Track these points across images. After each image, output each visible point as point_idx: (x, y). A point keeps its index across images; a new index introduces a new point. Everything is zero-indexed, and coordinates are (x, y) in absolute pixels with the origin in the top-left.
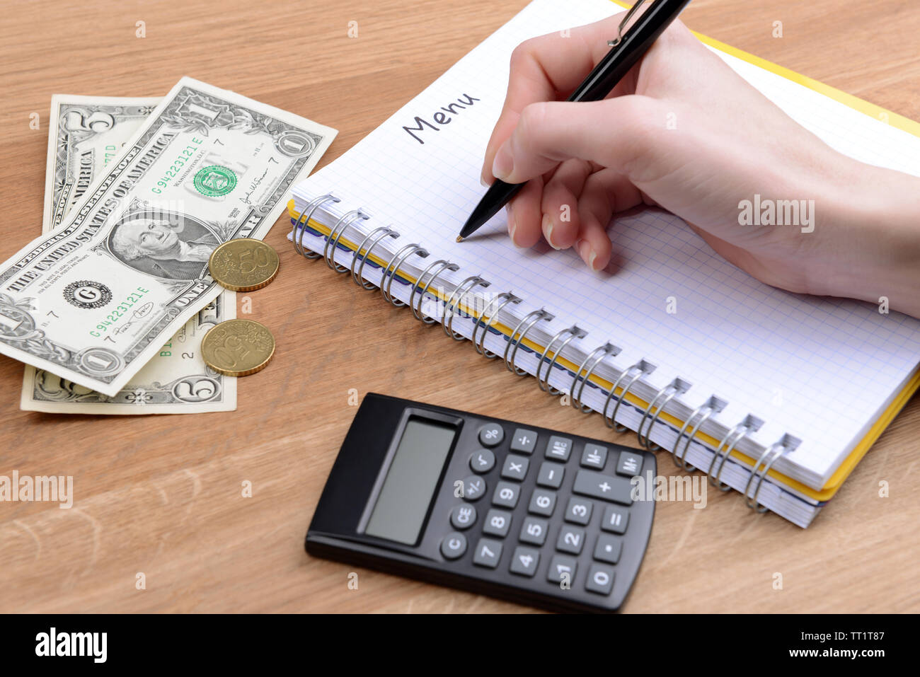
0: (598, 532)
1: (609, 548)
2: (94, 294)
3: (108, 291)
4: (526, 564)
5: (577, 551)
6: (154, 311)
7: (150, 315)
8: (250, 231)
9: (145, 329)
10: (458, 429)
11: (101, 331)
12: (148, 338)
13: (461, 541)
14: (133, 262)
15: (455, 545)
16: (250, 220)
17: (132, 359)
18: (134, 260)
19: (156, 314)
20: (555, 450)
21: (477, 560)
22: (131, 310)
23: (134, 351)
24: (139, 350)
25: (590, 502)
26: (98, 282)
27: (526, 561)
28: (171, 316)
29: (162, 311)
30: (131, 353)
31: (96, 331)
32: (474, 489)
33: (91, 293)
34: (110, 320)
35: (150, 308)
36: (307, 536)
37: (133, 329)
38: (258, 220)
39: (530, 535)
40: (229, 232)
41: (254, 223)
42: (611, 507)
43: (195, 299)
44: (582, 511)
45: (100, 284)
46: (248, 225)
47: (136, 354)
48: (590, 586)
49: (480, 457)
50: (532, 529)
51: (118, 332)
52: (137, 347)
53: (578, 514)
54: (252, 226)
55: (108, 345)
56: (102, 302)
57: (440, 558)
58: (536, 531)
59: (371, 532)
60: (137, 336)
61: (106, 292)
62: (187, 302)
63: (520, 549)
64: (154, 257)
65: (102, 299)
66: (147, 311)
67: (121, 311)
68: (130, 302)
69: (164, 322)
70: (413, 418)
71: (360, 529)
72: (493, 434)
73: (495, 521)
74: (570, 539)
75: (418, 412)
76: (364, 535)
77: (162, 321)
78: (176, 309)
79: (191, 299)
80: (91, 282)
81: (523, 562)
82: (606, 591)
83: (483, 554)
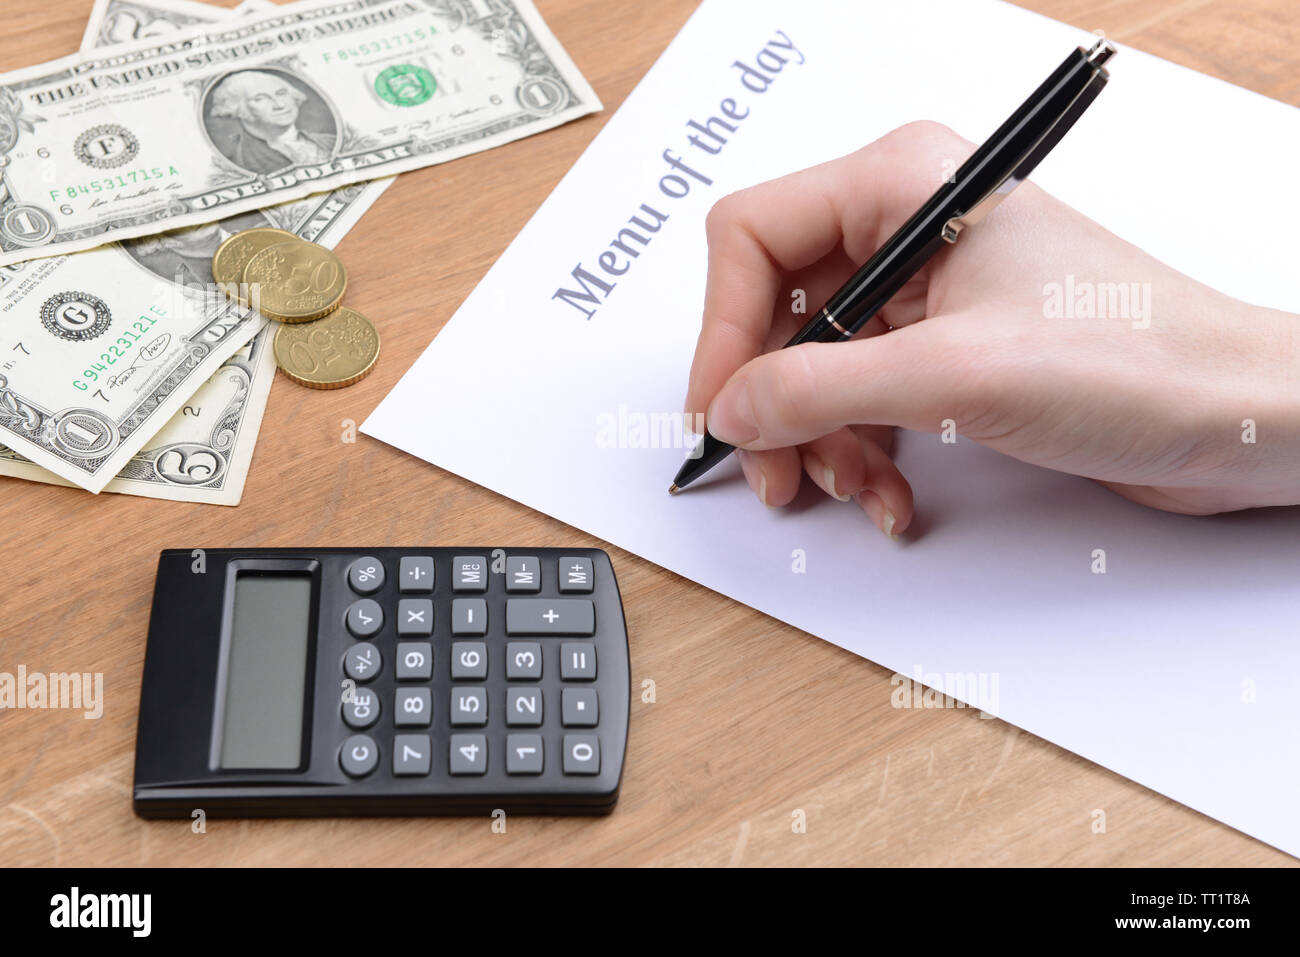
0: (558, 684)
1: (581, 706)
2: (86, 316)
3: (106, 311)
4: (472, 758)
5: (538, 720)
6: (170, 350)
7: (165, 355)
8: (326, 223)
9: (155, 378)
10: (315, 578)
11: (89, 381)
12: (157, 397)
13: (368, 747)
14: (149, 260)
15: (361, 754)
16: (328, 205)
17: (130, 432)
18: (151, 254)
19: (173, 354)
20: (467, 577)
21: (399, 769)
22: (137, 345)
23: (134, 418)
24: (143, 417)
25: (536, 645)
26: (94, 295)
27: (470, 753)
28: (195, 359)
29: (183, 350)
30: (129, 421)
31: (84, 380)
32: (365, 664)
33: (81, 313)
34: (104, 362)
35: (165, 344)
36: (135, 794)
37: (137, 380)
38: (339, 207)
39: (465, 712)
40: (294, 221)
41: (334, 211)
42: (567, 645)
43: (235, 327)
44: (528, 658)
45: (96, 298)
46: (324, 213)
47: (137, 422)
48: (568, 768)
49: (361, 612)
50: (465, 705)
51: (115, 382)
52: (140, 411)
53: (525, 664)
54: (330, 215)
55: (97, 405)
56: (98, 329)
57: (343, 779)
58: (472, 704)
59: (229, 765)
60: (141, 392)
61: (103, 313)
62: (221, 332)
63: (456, 738)
64: (181, 252)
65: (96, 325)
66: (160, 349)
67: (122, 347)
68: (137, 332)
69: (184, 369)
70: (242, 574)
71: (213, 764)
72: (368, 573)
73: (409, 705)
74: (522, 705)
75: (248, 564)
76: (222, 771)
77: (180, 368)
78: (203, 347)
79: (228, 328)
80: (83, 294)
81: (467, 755)
82: (595, 769)
83: (405, 758)
